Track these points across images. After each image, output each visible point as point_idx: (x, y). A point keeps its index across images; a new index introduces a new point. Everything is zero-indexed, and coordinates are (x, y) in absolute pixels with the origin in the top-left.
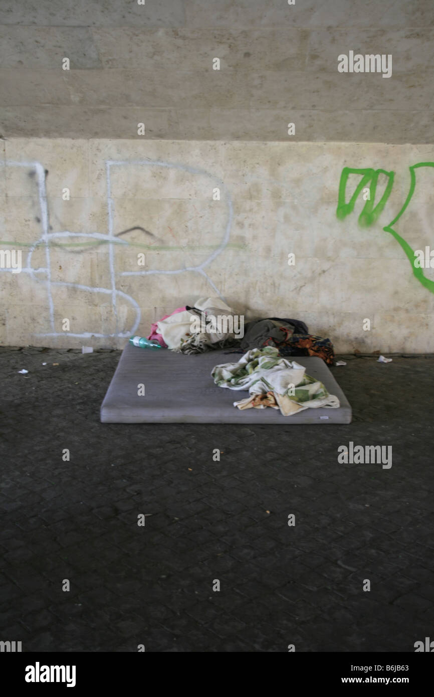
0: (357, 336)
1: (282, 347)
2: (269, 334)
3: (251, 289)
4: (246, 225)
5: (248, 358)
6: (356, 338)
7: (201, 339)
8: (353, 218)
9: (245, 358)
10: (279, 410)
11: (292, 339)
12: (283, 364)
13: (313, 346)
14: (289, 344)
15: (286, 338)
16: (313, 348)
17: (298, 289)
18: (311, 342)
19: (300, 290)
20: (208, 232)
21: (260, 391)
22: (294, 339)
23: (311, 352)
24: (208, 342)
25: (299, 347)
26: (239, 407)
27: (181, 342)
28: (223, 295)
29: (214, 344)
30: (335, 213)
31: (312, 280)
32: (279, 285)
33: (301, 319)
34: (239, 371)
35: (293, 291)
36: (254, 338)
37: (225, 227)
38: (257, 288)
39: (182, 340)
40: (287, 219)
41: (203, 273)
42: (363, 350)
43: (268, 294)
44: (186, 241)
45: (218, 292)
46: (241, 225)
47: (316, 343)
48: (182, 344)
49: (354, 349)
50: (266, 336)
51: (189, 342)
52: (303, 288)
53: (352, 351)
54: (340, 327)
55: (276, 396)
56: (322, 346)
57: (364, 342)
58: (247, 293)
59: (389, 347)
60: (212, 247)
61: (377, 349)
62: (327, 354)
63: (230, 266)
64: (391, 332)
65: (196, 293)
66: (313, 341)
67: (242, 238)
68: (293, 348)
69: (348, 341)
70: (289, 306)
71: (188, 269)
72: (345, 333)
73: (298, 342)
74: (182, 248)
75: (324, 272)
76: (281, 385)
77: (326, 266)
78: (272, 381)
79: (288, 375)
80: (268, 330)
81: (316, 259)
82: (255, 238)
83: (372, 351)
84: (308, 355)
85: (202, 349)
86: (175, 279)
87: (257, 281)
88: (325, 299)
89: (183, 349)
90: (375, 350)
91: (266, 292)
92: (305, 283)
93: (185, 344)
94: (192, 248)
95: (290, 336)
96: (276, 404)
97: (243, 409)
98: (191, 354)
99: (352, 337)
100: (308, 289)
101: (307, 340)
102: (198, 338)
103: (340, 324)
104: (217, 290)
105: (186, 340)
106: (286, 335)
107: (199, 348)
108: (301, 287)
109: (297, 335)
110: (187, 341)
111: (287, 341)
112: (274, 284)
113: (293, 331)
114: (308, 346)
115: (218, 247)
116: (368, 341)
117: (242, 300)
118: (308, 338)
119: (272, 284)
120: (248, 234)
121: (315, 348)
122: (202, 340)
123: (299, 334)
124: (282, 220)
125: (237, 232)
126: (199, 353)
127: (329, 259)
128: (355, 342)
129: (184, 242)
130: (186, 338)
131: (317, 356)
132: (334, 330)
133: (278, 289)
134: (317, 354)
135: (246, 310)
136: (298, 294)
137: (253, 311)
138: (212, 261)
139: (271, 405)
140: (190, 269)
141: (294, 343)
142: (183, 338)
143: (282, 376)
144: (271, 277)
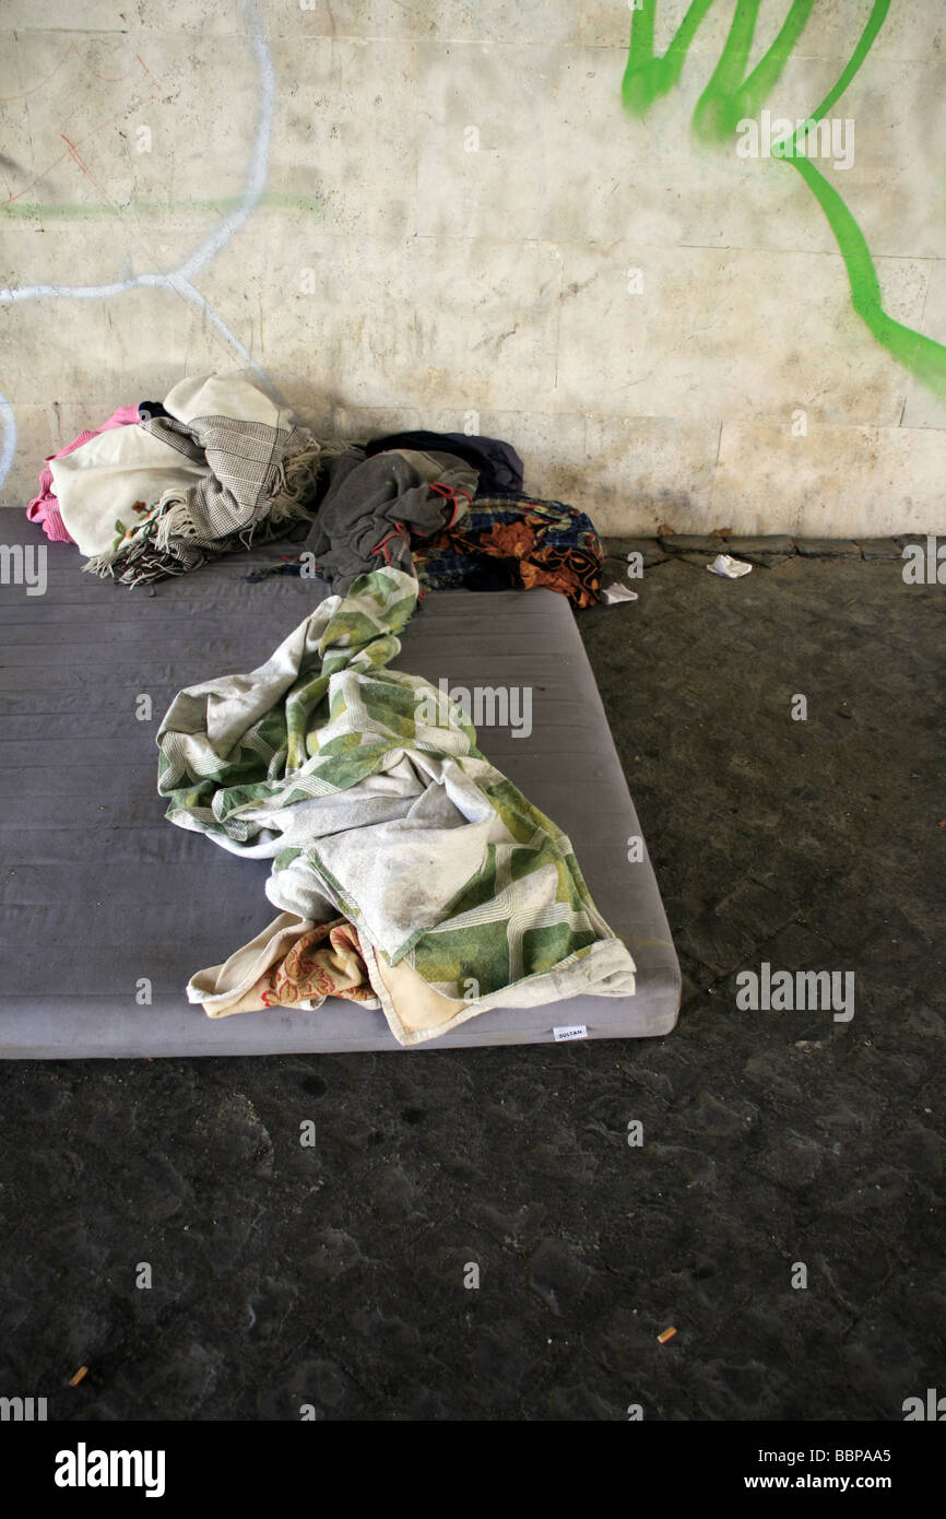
0: (669, 486)
1: (436, 552)
2: (395, 511)
3: (347, 344)
4: (322, 130)
5: (299, 652)
6: (665, 493)
7: (174, 526)
8: (679, 107)
9: (291, 653)
10: (379, 1013)
11: (469, 520)
12: (403, 772)
13: (536, 549)
14: (457, 542)
15: (449, 519)
16: (536, 556)
17: (494, 345)
18: (530, 533)
19: (498, 345)
20: (197, 156)
21: (307, 905)
22: (478, 519)
23: (529, 572)
24: (201, 532)
25: (492, 551)
26: (210, 1011)
27: (119, 535)
28: (259, 362)
29: (220, 540)
30: (619, 91)
31: (537, 314)
32: (434, 329)
33: (502, 435)
34: (253, 733)
35: (477, 348)
36: (348, 520)
37: (251, 137)
38: (365, 339)
39: (119, 527)
40: (457, 108)
41: (194, 294)
42: (682, 525)
43: (400, 359)
44: (126, 185)
45: (244, 352)
46: (302, 127)
47: (546, 534)
48: (119, 541)
49: (659, 524)
50: (382, 517)
51: (140, 535)
52: (509, 341)
53: (652, 527)
54: (619, 459)
55: (367, 956)
56: (566, 549)
57: (686, 503)
58: (335, 354)
59: (760, 520)
60: (211, 205)
61: (724, 524)
62: (581, 576)
63: (276, 270)
64: (767, 476)
65: (176, 356)
66: (536, 528)
67: (310, 175)
68: (473, 558)
69: (643, 501)
70: (465, 394)
71: (142, 280)
72: (634, 479)
73: (489, 530)
74: (115, 211)
75: (575, 288)
76: (387, 908)
77: (582, 270)
78: (352, 876)
79: (420, 859)
80: (393, 494)
81: (553, 247)
82: (351, 172)
83: (708, 529)
84: (518, 584)
85: (179, 564)
86: (107, 313)
87: (364, 317)
88: (576, 376)
89: (119, 563)
90: (720, 527)
91: (395, 352)
92: (516, 325)
93: (127, 541)
94: (150, 210)
95: (462, 509)
96: (365, 987)
97: (222, 1016)
98: (139, 585)
99: (654, 489)
100: (523, 344)
101: (519, 524)
102: (165, 525)
103: (620, 451)
104: (239, 347)
105: (131, 528)
106: (451, 506)
107: (170, 560)
108: (503, 337)
109: (487, 501)
110: (135, 530)
111: (455, 529)
112: (416, 327)
113: (474, 488)
114: (519, 550)
115: (232, 205)
116: (700, 500)
117: (320, 376)
118: (520, 518)
119: (410, 328)
120: (328, 158)
121: (542, 556)
122: (178, 532)
123: (493, 496)
124: (441, 111)
125: (291, 152)
126: (167, 577)
127: (592, 247)
128: (660, 504)
129: (119, 189)
130: (133, 520)
131: (551, 586)
132: (603, 467)
133: (432, 342)
134: (549, 578)
135: (333, 410)
136: (495, 358)
137: (355, 411)
138: (218, 252)
139: (346, 995)
140: (151, 280)
141: (473, 536)
142: (123, 521)
143: (394, 866)
144: (408, 304)
